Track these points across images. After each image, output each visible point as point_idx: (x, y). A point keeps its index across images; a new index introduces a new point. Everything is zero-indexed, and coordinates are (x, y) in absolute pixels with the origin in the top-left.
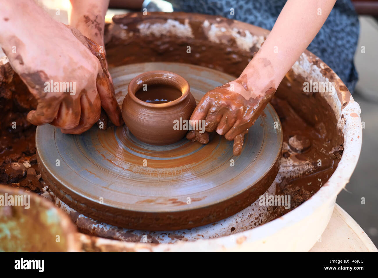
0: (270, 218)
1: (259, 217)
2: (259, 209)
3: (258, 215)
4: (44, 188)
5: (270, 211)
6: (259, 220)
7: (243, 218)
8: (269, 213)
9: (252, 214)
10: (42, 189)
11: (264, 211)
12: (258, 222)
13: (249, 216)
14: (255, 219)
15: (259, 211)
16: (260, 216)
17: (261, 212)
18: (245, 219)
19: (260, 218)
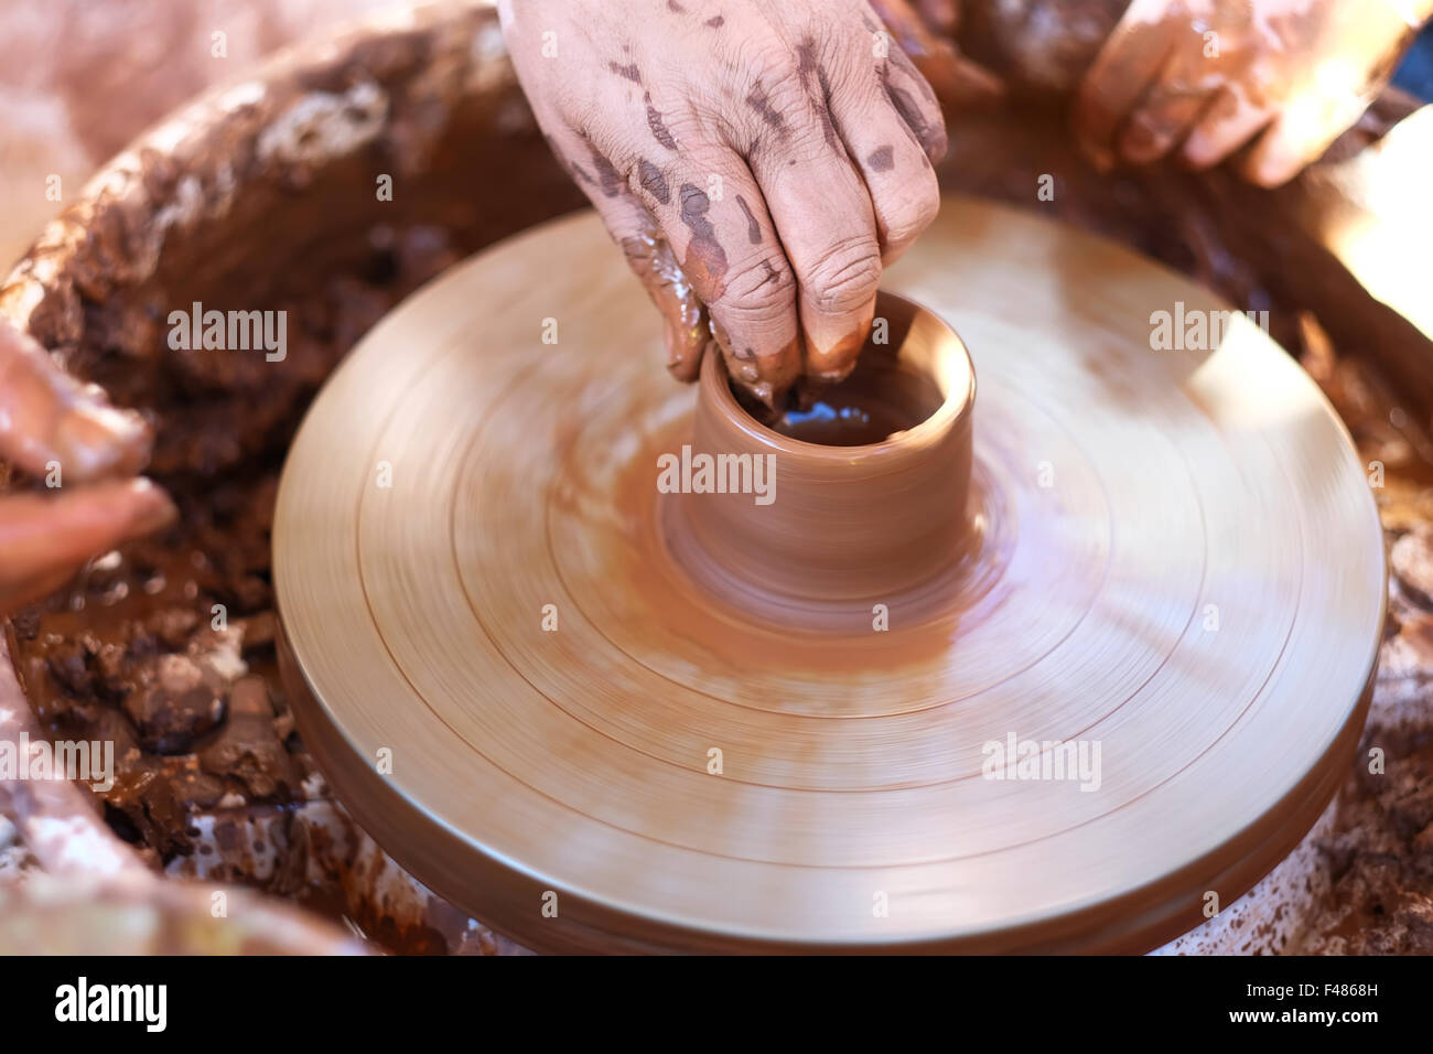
0: (1320, 921)
1: (1273, 922)
2: (1274, 886)
3: (1269, 914)
4: (308, 781)
5: (1318, 886)
6: (1274, 937)
7: (1207, 935)
8: (1315, 896)
9: (1246, 913)
10: (300, 788)
11: (1293, 891)
12: (1270, 944)
13: (1232, 922)
14: (1256, 934)
15: (1277, 896)
16: (1278, 916)
17: (1285, 900)
18: (1217, 940)
19: (1280, 927)
